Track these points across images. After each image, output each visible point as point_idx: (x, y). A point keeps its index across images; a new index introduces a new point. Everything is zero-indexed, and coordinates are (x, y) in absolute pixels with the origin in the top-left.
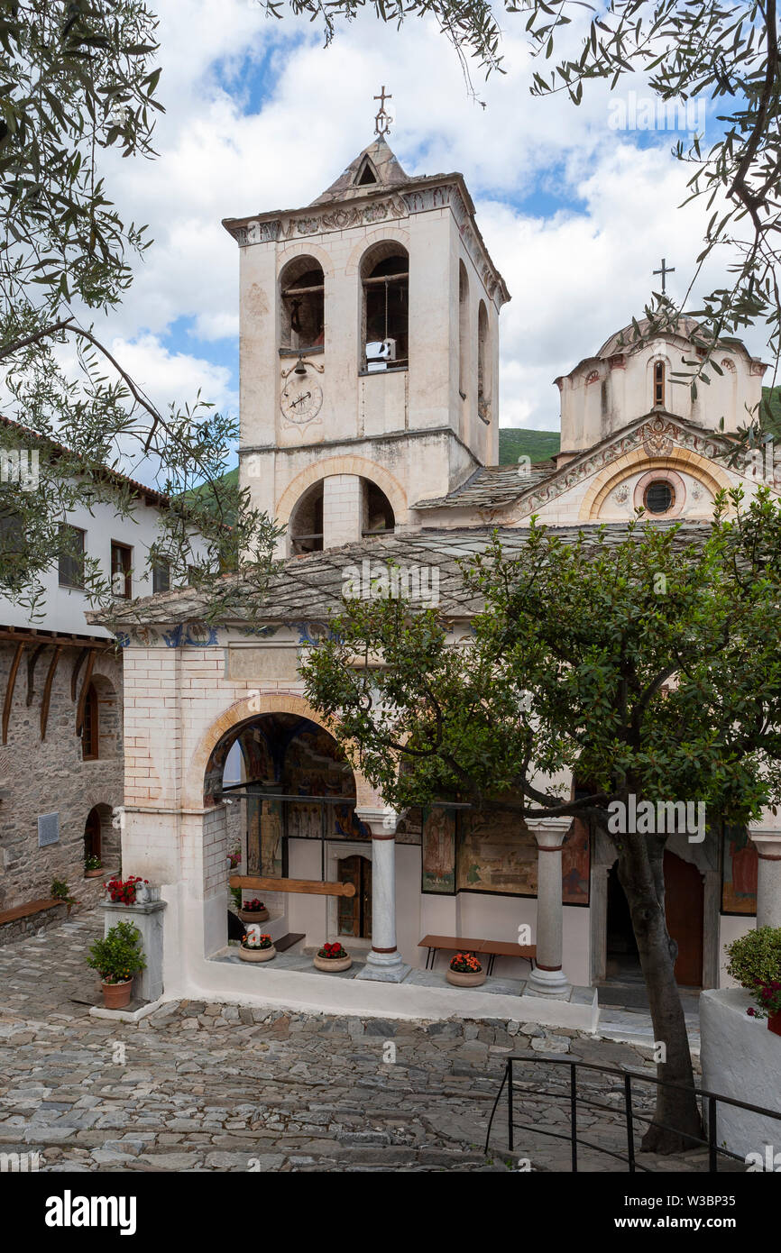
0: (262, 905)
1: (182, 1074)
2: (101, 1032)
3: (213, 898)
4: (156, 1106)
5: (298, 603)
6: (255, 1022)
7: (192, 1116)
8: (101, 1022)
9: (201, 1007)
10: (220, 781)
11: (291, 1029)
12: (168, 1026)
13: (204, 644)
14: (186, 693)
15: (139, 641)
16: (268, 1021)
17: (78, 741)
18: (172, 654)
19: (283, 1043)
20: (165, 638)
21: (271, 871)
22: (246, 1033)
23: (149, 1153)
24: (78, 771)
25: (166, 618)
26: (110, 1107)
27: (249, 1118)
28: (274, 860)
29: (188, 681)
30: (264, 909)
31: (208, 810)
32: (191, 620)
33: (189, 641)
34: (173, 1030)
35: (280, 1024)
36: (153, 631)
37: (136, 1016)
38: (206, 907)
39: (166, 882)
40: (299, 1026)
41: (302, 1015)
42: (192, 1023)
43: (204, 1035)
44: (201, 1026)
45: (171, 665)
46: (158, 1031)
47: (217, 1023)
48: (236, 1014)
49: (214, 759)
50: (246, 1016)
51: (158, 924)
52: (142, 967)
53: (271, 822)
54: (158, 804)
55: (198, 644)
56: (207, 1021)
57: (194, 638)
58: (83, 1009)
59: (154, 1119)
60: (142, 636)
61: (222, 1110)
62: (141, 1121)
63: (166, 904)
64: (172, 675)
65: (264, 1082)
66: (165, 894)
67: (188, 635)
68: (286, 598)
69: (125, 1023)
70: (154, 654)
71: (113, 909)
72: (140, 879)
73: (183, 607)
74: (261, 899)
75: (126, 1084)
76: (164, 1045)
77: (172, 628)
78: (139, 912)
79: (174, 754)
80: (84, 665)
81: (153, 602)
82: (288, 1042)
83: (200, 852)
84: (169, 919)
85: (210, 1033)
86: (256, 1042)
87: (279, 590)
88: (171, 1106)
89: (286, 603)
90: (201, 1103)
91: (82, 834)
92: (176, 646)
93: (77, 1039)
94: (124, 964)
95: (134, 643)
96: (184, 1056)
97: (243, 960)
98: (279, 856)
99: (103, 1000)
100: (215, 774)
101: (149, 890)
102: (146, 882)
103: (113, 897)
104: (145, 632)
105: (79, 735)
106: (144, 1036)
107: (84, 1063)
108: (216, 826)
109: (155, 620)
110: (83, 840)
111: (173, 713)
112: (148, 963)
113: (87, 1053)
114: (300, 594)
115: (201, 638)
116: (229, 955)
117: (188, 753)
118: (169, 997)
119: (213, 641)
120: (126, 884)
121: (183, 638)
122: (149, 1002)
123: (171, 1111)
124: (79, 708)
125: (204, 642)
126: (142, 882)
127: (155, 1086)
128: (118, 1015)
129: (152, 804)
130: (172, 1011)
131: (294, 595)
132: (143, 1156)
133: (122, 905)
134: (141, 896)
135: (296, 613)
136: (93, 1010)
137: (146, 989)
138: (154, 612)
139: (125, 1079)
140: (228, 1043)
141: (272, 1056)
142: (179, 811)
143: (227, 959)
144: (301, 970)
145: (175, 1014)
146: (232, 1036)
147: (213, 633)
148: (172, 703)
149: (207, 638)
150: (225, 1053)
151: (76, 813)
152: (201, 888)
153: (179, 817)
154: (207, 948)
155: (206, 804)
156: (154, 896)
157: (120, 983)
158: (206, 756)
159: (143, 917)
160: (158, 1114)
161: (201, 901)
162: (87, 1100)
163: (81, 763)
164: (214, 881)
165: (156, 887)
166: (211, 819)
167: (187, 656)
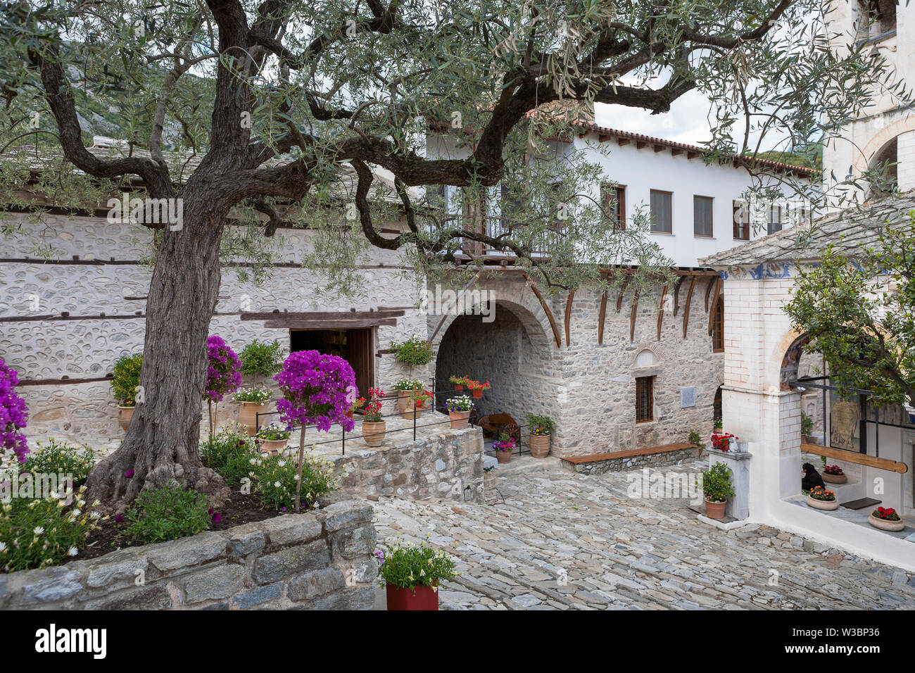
0: (841, 470)
1: (741, 566)
2: (701, 530)
3: (788, 457)
4: (713, 575)
5: (853, 243)
6: (814, 552)
7: (733, 587)
8: (703, 525)
9: (776, 532)
10: (795, 373)
11: (842, 564)
12: (748, 538)
13: (780, 277)
14: (768, 311)
15: (734, 276)
16: (825, 554)
17: (710, 340)
18: (757, 284)
19: (831, 571)
20: (751, 273)
21: (850, 445)
22: (804, 557)
23: (694, 592)
24: (709, 359)
25: (750, 260)
26: (685, 567)
27: (772, 600)
28: (853, 437)
29: (768, 302)
30: (842, 474)
31: (784, 393)
32: (769, 261)
33: (769, 275)
34: (751, 542)
35: (834, 558)
36: (743, 269)
37: (727, 526)
38: (781, 463)
39: (752, 440)
40: (850, 563)
41: (855, 557)
42: (766, 541)
43: (772, 550)
44: (772, 544)
45: (756, 291)
46: (740, 539)
47: (784, 545)
48: (800, 543)
49: (789, 358)
50: (807, 547)
51: (745, 468)
52: (732, 495)
53: (849, 409)
54: (747, 386)
55: (775, 276)
56: (777, 542)
57: (773, 273)
58: (694, 514)
59: (709, 581)
60: (735, 273)
61: (754, 589)
62: (699, 579)
63: (751, 456)
64: (757, 298)
65: (798, 587)
66: (750, 449)
67: (768, 271)
68: (844, 240)
69: (719, 529)
70: (744, 284)
71: (715, 453)
72: (732, 436)
73: (764, 252)
74: (841, 467)
75: (701, 560)
76: (741, 549)
77: (756, 266)
78: (731, 457)
79: (758, 352)
80: (714, 287)
81: (745, 249)
82: (835, 571)
83: (777, 422)
84: (753, 465)
85: (776, 550)
86: (810, 565)
87: (841, 233)
88: (722, 578)
89: (844, 244)
90: (743, 582)
91: (712, 402)
92: (759, 278)
93: (684, 530)
94: (719, 490)
95: (730, 277)
96: (750, 557)
97: (810, 506)
98: (857, 435)
99: (707, 511)
100: (790, 368)
101: (739, 444)
102: (737, 438)
103: (714, 445)
104: (737, 270)
105: (710, 335)
106: (727, 540)
107: (683, 543)
108: (792, 406)
109: (743, 262)
110: (712, 407)
111: (758, 325)
112: (736, 493)
113: (688, 539)
114: (857, 236)
115: (777, 273)
116: (800, 500)
117: (769, 353)
118: (754, 520)
119: (786, 274)
120: (723, 438)
121: (765, 272)
122: (737, 520)
123: (720, 580)
124: (710, 316)
125: (780, 275)
126: (734, 438)
127: (719, 566)
128: (715, 523)
129: (743, 386)
130: (753, 530)
131: (852, 237)
132: (689, 593)
133: (720, 451)
134: (733, 447)
135: (850, 252)
136: (700, 516)
137: (736, 509)
138: (744, 256)
139: (703, 557)
140: (788, 559)
141: (814, 575)
142: (762, 392)
143: (798, 503)
144: (856, 523)
145: (755, 532)
146: (793, 556)
147: (786, 269)
148: (756, 317)
149: (782, 272)
150: (780, 564)
151: (708, 388)
152: (777, 447)
153: (762, 397)
154: (782, 492)
155: (782, 389)
156: (743, 448)
157: (716, 502)
158: (782, 355)
159: (735, 461)
160: (711, 579)
161: (778, 458)
162: (671, 559)
163: (712, 354)
164: (789, 445)
165: (744, 442)
166: (786, 399)
167: (768, 285)
